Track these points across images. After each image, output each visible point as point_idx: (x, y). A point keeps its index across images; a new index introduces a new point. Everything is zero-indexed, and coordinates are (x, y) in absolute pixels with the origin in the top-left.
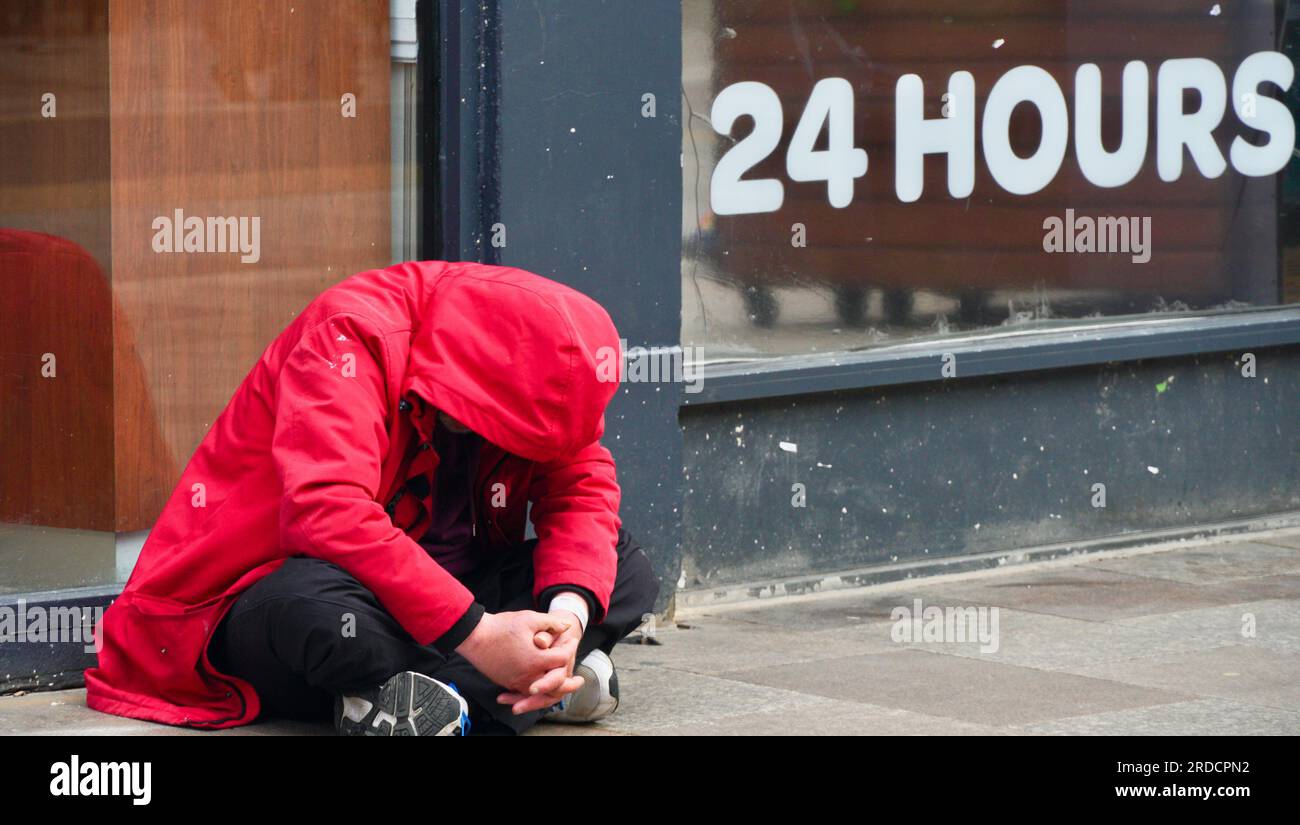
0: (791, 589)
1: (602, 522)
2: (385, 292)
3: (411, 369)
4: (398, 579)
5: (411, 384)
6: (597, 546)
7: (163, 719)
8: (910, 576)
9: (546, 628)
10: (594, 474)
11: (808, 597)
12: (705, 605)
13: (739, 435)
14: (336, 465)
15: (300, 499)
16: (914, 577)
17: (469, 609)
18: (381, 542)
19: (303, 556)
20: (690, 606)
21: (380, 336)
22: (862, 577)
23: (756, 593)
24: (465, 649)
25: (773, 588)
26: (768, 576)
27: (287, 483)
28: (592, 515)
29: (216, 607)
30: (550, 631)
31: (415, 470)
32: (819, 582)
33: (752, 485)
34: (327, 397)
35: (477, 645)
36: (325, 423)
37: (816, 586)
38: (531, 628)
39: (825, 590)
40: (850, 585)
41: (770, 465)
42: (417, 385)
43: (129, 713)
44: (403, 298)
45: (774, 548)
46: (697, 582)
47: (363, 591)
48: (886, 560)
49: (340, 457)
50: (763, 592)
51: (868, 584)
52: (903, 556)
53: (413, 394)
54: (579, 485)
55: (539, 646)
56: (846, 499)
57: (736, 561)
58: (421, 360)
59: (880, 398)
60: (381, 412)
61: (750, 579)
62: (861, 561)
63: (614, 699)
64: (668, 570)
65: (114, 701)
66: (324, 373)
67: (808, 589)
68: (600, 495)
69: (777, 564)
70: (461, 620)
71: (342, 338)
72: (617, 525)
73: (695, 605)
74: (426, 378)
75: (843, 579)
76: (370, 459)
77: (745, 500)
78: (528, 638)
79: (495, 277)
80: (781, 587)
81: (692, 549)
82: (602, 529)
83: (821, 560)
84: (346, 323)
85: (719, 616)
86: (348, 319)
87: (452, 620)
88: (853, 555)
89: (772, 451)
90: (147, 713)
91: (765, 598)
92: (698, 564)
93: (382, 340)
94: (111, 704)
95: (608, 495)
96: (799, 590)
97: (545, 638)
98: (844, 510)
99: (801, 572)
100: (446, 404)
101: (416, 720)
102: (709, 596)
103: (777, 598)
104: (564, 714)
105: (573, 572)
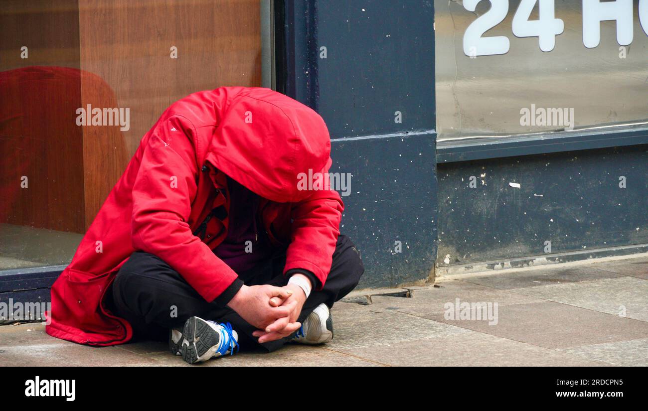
0: (514, 265)
1: (323, 232)
2: (203, 104)
3: (210, 149)
4: (193, 265)
5: (207, 156)
6: (319, 246)
7: (76, 340)
8: (591, 257)
9: (278, 295)
10: (322, 205)
11: (525, 269)
12: (458, 273)
13: (483, 179)
14: (162, 200)
15: (139, 219)
16: (594, 257)
17: (233, 283)
18: (182, 245)
19: (141, 251)
20: (450, 274)
21: (193, 129)
22: (560, 258)
23: (492, 267)
24: (232, 304)
25: (503, 264)
26: (504, 257)
27: (134, 210)
28: (317, 229)
29: (106, 278)
30: (280, 296)
31: (217, 204)
32: (532, 260)
33: (491, 207)
34: (160, 162)
35: (238, 303)
36: (158, 177)
37: (531, 263)
38: (268, 295)
39: (537, 265)
40: (553, 262)
41: (503, 195)
42: (211, 158)
43: (61, 337)
44: (213, 107)
45: (506, 241)
46: (457, 261)
47: (171, 272)
48: (579, 248)
49: (164, 196)
50: (496, 266)
51: (564, 261)
52: (589, 246)
53: (208, 162)
54: (314, 212)
55: (272, 305)
56: (554, 214)
57: (482, 249)
58: (215, 143)
59: (574, 158)
60: (192, 171)
61: (491, 259)
62: (563, 248)
63: (330, 332)
64: (428, 255)
65: (56, 330)
66: (161, 149)
67: (525, 265)
68: (325, 218)
69: (509, 251)
70: (227, 289)
71: (174, 129)
72: (334, 233)
73: (452, 274)
74: (216, 153)
75: (548, 259)
76: (182, 197)
77: (488, 216)
78: (266, 300)
79: (262, 98)
80: (508, 263)
81: (454, 242)
82: (324, 237)
83: (537, 248)
84: (176, 121)
85: (463, 280)
86: (177, 118)
87: (223, 289)
88: (558, 245)
89: (504, 187)
90: (69, 336)
91: (498, 269)
92: (458, 251)
93: (194, 131)
94: (54, 331)
95: (330, 217)
96: (519, 265)
97: (276, 301)
98: (552, 220)
99: (525, 255)
100: (225, 169)
101: (196, 344)
102: (462, 269)
103: (505, 269)
104: (305, 339)
105: (303, 261)
